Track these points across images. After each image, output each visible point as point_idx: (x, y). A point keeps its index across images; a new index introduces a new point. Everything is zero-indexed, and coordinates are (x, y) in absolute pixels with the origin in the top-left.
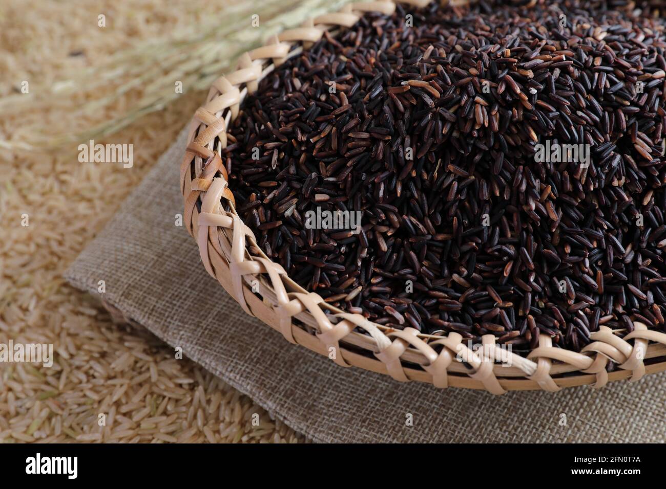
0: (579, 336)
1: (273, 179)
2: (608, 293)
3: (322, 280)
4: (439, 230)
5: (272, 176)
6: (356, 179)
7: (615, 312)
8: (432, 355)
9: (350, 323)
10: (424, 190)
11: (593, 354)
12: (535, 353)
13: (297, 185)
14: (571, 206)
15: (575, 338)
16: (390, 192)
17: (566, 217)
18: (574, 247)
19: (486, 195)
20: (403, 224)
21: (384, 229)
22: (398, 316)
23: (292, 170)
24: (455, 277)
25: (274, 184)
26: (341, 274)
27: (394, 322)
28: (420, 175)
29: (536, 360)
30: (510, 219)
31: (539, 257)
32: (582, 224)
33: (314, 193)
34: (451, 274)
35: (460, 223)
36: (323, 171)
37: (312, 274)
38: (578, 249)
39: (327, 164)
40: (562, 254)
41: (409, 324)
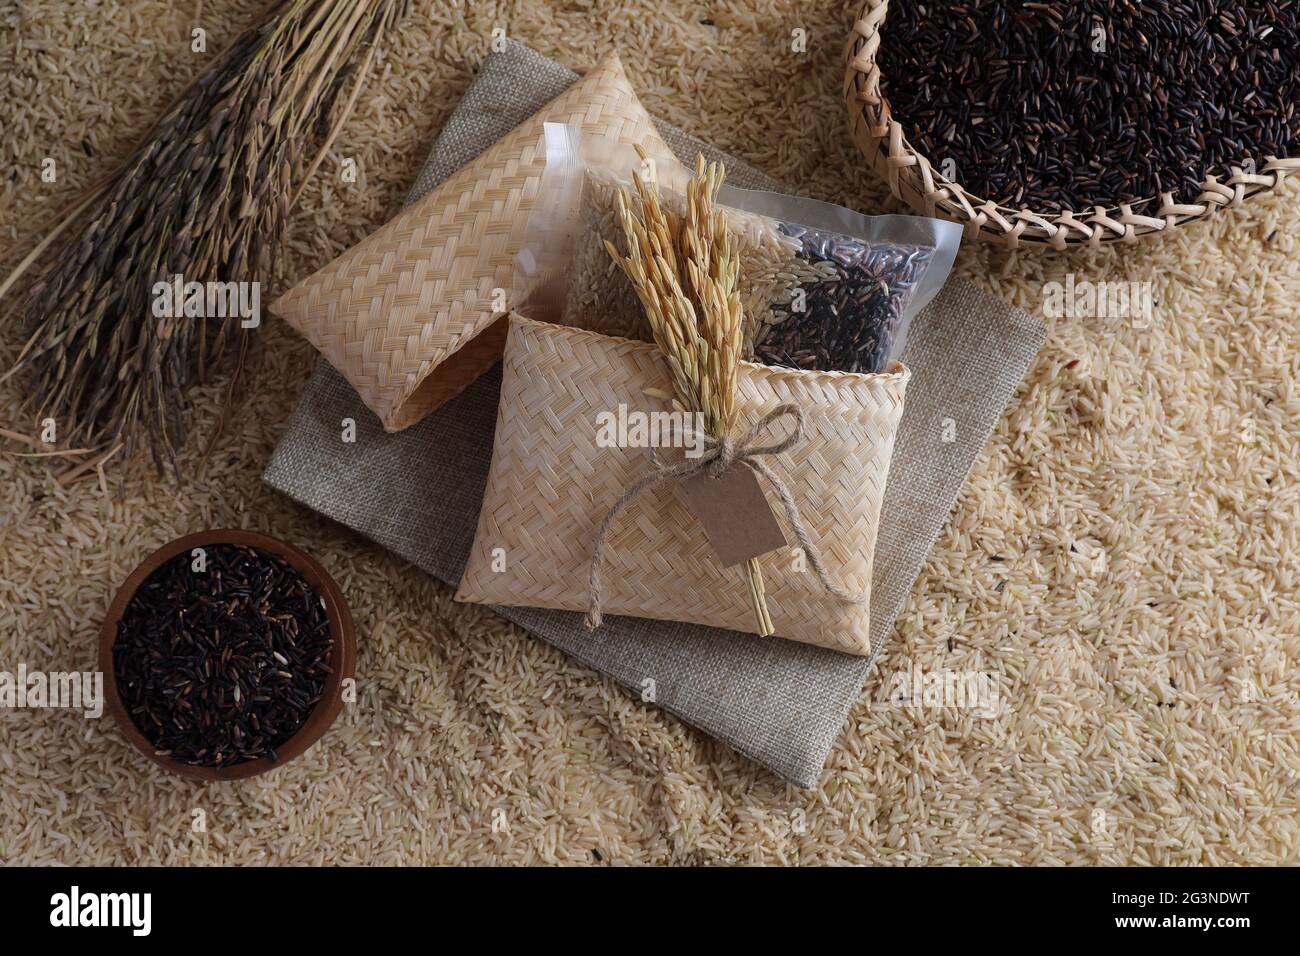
0: (1193, 189)
1: (930, 108)
2: (1209, 147)
3: (992, 189)
4: (1073, 128)
5: (928, 107)
6: (1003, 100)
7: (1216, 161)
8: (1087, 231)
9: (1024, 220)
10: (1057, 99)
11: (1206, 204)
12: (1162, 212)
13: (951, 111)
14: (1176, 86)
15: (1189, 192)
16: (1032, 106)
17: (1172, 96)
18: (1180, 119)
19: (1108, 93)
20: (1046, 130)
21: (1030, 137)
22: (1054, 205)
23: (946, 99)
24: (1092, 163)
25: (932, 113)
26: (1004, 179)
27: (1051, 210)
28: (1054, 88)
29: (1164, 218)
30: (1129, 109)
31: (1154, 134)
32: (1184, 99)
33: (970, 118)
34: (1087, 161)
35: (1090, 119)
36: (972, 97)
37: (983, 185)
38: (1185, 121)
39: (973, 89)
40: (1172, 128)
41: (1064, 208)
